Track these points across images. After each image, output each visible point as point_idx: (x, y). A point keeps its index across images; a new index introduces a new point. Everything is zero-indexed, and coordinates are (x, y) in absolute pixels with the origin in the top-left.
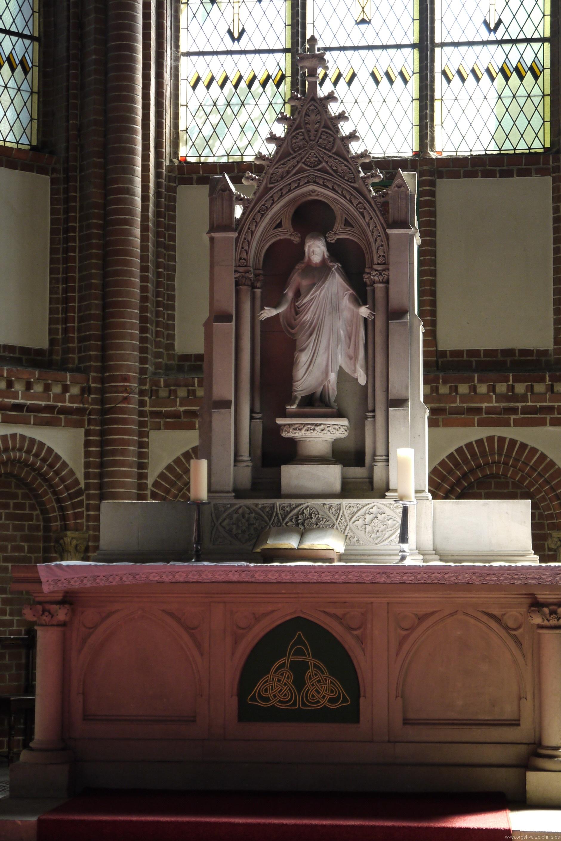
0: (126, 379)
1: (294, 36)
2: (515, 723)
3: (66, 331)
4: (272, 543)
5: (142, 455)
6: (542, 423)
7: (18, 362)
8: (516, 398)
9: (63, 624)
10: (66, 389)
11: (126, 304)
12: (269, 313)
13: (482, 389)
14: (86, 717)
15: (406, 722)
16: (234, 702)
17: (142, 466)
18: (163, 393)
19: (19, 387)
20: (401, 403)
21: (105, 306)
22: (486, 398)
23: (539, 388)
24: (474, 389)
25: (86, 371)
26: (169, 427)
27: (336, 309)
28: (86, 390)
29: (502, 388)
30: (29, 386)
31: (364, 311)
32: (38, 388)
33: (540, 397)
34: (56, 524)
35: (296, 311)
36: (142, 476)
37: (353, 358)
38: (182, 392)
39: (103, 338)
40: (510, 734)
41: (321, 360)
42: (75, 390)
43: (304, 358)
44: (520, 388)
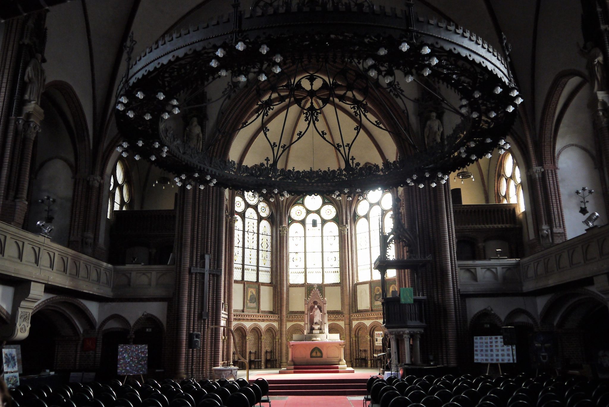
0: (284, 315)
1: (305, 266)
2: (338, 357)
3: (275, 309)
4: (313, 339)
5: (286, 326)
6: (339, 321)
7: (269, 313)
8: (336, 317)
9: (292, 348)
10: (276, 317)
11: (284, 305)
12: (311, 314)
13: (332, 316)
14: (294, 358)
15: (327, 357)
16: (310, 356)
17: (286, 327)
18: (289, 317)
19: (271, 317)
20: (325, 323)
21: (281, 305)
22: (332, 318)
23: (339, 316)
24: (331, 316)
25: (278, 314)
26: (289, 322)
27: (318, 313)
28: (279, 317)
29: (334, 316)
30: (272, 317)
31: (321, 313)
32: (273, 317)
33: (339, 317)
34: (275, 336)
35: (314, 313)
36: (286, 329)
37: (320, 318)
38: (291, 317)
39: (281, 310)
40: (338, 358)
41: (317, 319)
42: (277, 317)
43: (315, 319)
44: (337, 316)
